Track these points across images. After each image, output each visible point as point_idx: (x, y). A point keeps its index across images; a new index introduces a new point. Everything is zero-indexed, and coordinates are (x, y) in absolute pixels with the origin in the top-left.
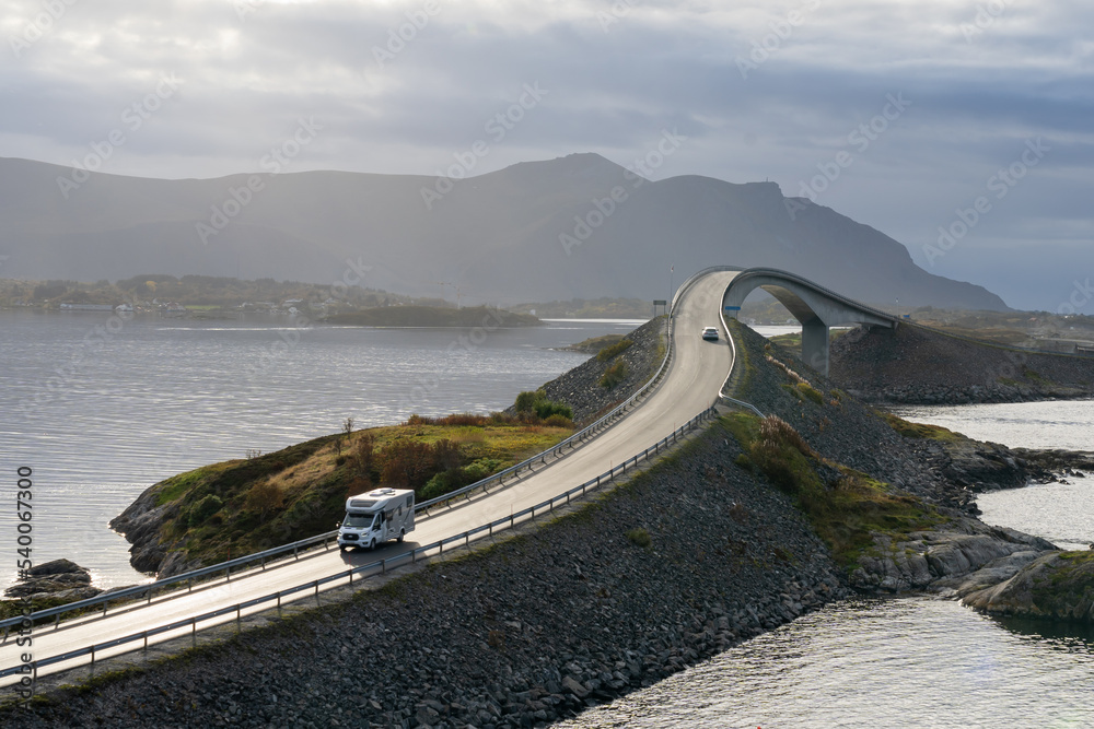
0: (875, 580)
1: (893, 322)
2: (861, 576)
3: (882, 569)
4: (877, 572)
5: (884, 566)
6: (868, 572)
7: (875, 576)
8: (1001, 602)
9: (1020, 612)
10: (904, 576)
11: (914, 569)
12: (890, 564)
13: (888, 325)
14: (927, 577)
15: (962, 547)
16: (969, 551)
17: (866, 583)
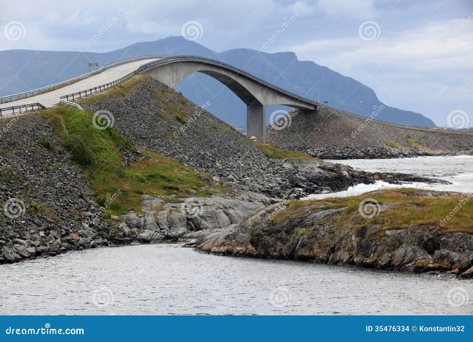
0: (133, 233)
1: (316, 107)
2: (121, 230)
3: (142, 223)
4: (138, 227)
5: (145, 221)
6: (129, 226)
7: (135, 229)
8: (223, 244)
9: (238, 252)
10: (161, 229)
11: (171, 224)
12: (150, 219)
13: (312, 108)
14: (181, 230)
15: (226, 208)
16: (231, 211)
17: (125, 235)
